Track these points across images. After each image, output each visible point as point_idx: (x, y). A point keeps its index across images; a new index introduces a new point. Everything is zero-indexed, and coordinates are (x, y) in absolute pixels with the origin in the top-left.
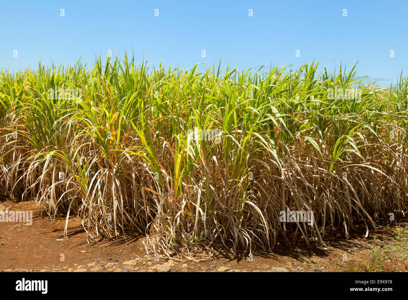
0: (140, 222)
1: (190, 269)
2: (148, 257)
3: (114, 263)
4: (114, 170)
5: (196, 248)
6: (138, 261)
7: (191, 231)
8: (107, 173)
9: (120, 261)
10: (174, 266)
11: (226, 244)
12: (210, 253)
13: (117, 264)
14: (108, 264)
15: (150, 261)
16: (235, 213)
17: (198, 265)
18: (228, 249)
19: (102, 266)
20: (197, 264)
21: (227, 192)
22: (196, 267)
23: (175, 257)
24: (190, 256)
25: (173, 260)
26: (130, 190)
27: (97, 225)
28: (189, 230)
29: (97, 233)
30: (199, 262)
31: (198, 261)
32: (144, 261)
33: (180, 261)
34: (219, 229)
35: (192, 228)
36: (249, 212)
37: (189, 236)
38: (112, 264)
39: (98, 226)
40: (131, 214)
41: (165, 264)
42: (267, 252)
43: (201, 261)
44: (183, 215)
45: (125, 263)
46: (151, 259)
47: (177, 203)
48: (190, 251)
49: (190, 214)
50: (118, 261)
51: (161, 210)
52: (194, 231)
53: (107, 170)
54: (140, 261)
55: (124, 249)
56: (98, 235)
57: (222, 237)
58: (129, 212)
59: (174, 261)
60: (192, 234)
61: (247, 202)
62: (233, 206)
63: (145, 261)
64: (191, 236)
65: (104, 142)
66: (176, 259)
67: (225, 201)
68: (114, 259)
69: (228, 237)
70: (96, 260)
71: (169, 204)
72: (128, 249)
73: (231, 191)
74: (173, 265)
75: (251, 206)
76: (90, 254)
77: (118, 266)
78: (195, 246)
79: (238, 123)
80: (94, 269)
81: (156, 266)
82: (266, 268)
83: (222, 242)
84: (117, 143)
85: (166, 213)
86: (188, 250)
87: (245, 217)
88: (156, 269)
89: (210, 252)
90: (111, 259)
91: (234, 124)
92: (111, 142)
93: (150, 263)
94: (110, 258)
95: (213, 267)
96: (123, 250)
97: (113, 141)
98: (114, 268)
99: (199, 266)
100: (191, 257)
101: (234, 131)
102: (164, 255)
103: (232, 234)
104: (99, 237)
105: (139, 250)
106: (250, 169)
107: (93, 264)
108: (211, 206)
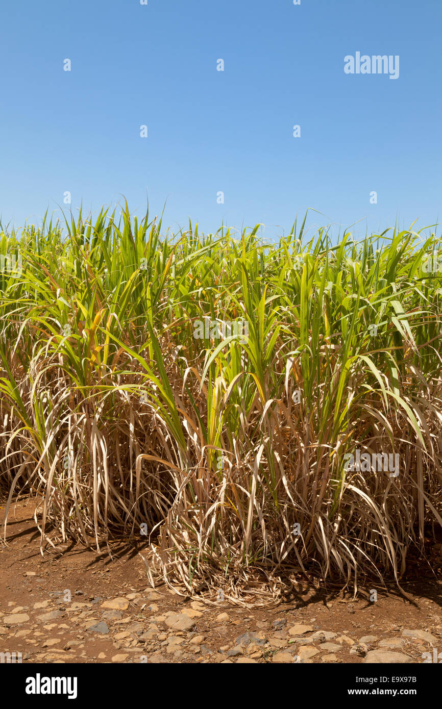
0: (144, 514)
1: (234, 625)
2: (153, 593)
3: (84, 605)
4: (97, 416)
5: (247, 577)
6: (131, 600)
7: (238, 540)
8: (85, 420)
9: (97, 600)
10: (202, 616)
11: (307, 568)
12: (274, 588)
13: (90, 605)
14: (72, 605)
15: (155, 601)
16: (324, 508)
17: (250, 617)
18: (310, 580)
19: (60, 610)
20: (249, 613)
21: (310, 465)
22: (246, 620)
23: (206, 594)
24: (234, 593)
25: (201, 601)
26: (127, 452)
27: (63, 518)
28: (234, 539)
29: (64, 533)
30: (253, 609)
31: (250, 606)
32: (142, 602)
33: (213, 606)
34: (294, 540)
35: (240, 535)
36: (353, 507)
37: (233, 550)
38: (81, 605)
39: (66, 520)
40: (129, 498)
41: (185, 611)
42: (388, 587)
43: (257, 608)
44: (223, 509)
45: (106, 604)
46: (158, 598)
47: (212, 485)
48: (235, 582)
49: (237, 508)
50: (93, 599)
51: (183, 495)
52: (244, 542)
53: (84, 415)
54: (135, 601)
55: (108, 571)
56: (64, 538)
57: (300, 553)
58: (125, 494)
59: (201, 604)
60: (240, 547)
61: (349, 488)
62: (321, 493)
63: (145, 602)
64: (238, 552)
65: (80, 363)
66: (207, 601)
67: (306, 484)
68: (85, 594)
69: (311, 555)
70: (51, 595)
71: (196, 485)
72: (117, 572)
73: (317, 464)
74: (199, 614)
75: (358, 495)
76: (43, 580)
77: (92, 612)
78: (246, 572)
79: (332, 333)
80: (44, 616)
81: (167, 614)
82: (389, 629)
83: (298, 563)
84: (102, 367)
85: (192, 502)
86: (231, 580)
87: (345, 516)
88: (164, 622)
89: (275, 586)
90: (80, 594)
91: (324, 334)
92: (91, 364)
93: (154, 607)
94: (77, 592)
95: (280, 623)
96: (107, 574)
97: (95, 364)
98: (82, 615)
99: (251, 620)
100: (237, 596)
101: (323, 347)
102: (184, 589)
103: (319, 549)
104: (66, 542)
105: (137, 575)
106: (356, 422)
107: (45, 604)
108: (278, 493)
